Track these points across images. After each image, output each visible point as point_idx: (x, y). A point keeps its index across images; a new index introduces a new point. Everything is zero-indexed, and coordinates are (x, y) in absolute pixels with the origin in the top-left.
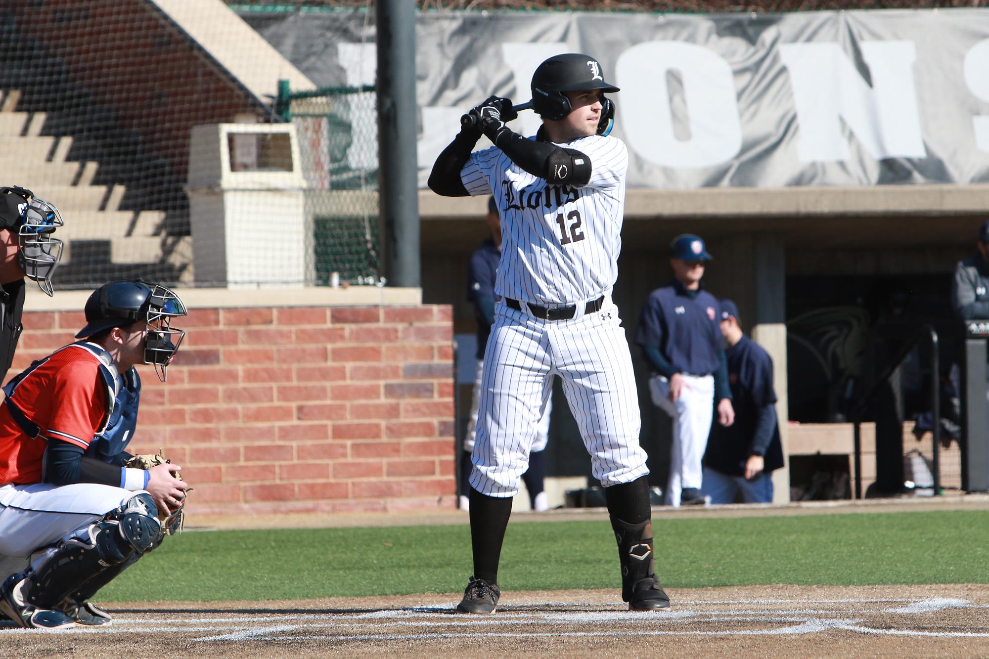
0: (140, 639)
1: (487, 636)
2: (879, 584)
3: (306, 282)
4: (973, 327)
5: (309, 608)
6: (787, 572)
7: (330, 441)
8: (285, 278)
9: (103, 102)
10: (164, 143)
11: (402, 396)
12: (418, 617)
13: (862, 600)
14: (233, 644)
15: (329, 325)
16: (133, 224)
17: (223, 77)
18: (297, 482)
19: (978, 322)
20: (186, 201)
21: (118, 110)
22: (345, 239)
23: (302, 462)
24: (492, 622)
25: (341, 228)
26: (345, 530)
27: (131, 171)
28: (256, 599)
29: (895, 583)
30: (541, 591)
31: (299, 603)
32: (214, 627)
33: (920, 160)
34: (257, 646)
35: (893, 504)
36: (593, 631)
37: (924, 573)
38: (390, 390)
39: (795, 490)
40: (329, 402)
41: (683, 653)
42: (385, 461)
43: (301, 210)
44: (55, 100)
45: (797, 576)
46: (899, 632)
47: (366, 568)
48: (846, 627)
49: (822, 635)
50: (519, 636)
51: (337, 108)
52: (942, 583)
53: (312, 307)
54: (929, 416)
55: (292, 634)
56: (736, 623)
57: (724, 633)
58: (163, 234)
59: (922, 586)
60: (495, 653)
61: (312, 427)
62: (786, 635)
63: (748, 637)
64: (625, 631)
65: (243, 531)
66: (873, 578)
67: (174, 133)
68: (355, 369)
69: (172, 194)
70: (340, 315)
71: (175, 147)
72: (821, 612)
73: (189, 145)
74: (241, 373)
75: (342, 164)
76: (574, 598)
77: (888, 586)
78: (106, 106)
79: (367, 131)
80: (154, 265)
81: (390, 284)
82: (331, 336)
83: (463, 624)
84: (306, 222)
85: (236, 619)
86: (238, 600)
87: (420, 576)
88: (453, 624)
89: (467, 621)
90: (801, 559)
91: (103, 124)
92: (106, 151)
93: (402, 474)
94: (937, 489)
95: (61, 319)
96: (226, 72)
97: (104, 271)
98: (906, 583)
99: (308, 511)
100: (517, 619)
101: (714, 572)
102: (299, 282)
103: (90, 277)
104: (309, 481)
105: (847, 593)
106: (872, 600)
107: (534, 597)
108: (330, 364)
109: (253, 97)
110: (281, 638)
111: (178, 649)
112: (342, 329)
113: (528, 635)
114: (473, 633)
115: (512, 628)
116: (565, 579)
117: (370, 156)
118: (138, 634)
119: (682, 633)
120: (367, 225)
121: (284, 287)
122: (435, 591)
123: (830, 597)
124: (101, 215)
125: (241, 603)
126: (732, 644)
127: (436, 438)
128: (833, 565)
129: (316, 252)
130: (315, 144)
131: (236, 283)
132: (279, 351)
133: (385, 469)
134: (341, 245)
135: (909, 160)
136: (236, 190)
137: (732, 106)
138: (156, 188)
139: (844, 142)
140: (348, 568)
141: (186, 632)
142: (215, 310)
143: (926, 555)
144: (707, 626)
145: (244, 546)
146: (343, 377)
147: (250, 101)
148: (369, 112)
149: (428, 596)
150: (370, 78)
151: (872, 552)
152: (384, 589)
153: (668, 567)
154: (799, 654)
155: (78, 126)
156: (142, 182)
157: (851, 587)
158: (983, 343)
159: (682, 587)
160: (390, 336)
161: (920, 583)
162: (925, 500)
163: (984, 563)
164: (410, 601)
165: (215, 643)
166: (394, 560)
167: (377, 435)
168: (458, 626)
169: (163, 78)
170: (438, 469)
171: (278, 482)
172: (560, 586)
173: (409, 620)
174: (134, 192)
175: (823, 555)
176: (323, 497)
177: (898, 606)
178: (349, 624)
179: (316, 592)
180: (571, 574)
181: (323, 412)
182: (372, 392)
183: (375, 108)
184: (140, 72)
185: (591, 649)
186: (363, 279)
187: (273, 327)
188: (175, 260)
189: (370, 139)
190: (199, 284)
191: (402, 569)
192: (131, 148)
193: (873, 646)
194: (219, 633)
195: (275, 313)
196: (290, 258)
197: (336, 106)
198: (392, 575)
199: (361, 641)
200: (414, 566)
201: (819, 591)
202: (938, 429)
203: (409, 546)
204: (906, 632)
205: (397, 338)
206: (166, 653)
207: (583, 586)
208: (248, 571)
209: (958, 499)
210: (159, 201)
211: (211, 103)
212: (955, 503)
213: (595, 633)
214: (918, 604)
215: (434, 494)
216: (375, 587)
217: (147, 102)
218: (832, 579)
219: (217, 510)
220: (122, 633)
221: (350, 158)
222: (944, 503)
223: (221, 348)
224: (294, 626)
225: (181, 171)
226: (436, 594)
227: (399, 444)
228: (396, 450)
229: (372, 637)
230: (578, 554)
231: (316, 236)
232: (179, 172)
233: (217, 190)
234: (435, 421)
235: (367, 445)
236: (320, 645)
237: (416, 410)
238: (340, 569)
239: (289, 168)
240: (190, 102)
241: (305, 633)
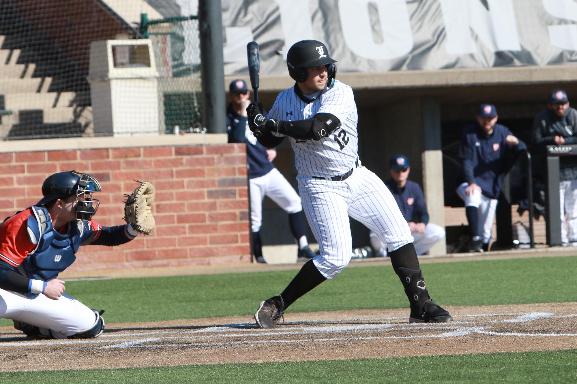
0: (66, 348)
1: (270, 342)
2: (500, 304)
3: (160, 132)
4: (551, 149)
5: (165, 327)
6: (446, 298)
7: (176, 224)
8: (147, 130)
9: (37, 29)
10: (74, 52)
11: (217, 197)
12: (230, 331)
13: (490, 315)
14: (121, 350)
15: (174, 157)
16: (57, 100)
17: (108, 12)
18: (157, 249)
19: (554, 146)
20: (88, 86)
21: (46, 34)
22: (182, 106)
23: (160, 237)
24: (273, 334)
25: (179, 100)
26: (186, 277)
27: (55, 69)
28: (135, 321)
29: (509, 303)
30: (302, 313)
31: (159, 324)
32: (110, 340)
33: (518, 52)
34: (135, 351)
35: (507, 254)
36: (332, 337)
37: (526, 297)
38: (211, 194)
39: (449, 246)
40: (174, 202)
41: (385, 350)
42: (208, 235)
43: (156, 90)
44: (9, 29)
45: (451, 300)
46: (512, 334)
47: (199, 301)
48: (481, 332)
49: (467, 337)
50: (289, 342)
51: (176, 29)
52: (536, 303)
53: (164, 146)
54: (527, 201)
55: (156, 343)
56: (416, 331)
57: (410, 337)
58: (75, 106)
59: (525, 305)
60: (275, 352)
61: (165, 217)
62: (445, 338)
63: (423, 339)
64: (352, 337)
65: (126, 279)
66: (496, 300)
67: (80, 46)
68: (190, 183)
69: (79, 82)
70: (180, 150)
71: (80, 54)
72: (466, 323)
73: (89, 53)
74: (122, 186)
75: (180, 61)
76: (321, 317)
77: (505, 306)
78: (39, 32)
79: (194, 43)
80: (70, 124)
81: (209, 131)
82: (175, 163)
83: (256, 335)
84: (159, 97)
85: (123, 335)
86: (124, 322)
87: (230, 305)
88: (250, 335)
89: (258, 333)
90: (454, 289)
91: (37, 42)
92: (40, 58)
93: (218, 243)
94: (532, 244)
95: (16, 157)
96: (110, 10)
97: (41, 128)
98: (515, 303)
99: (164, 266)
100: (288, 331)
101: (403, 299)
102: (156, 132)
103: (33, 132)
104: (164, 248)
105: (481, 310)
106: (496, 315)
107: (297, 317)
108: (175, 179)
109: (126, 24)
110: (149, 346)
111: (89, 354)
112: (182, 159)
113: (295, 341)
114: (262, 340)
115: (285, 337)
116: (315, 305)
117: (196, 57)
118: (65, 345)
119: (385, 338)
120: (195, 97)
121: (147, 135)
122: (239, 314)
123: (471, 313)
124: (38, 95)
125: (126, 324)
126: (414, 344)
127: (238, 222)
128: (472, 293)
129: (165, 114)
130: (163, 51)
131: (118, 133)
132: (145, 173)
133: (208, 240)
134: (180, 109)
135: (511, 52)
136: (117, 79)
137: (407, 24)
138: (70, 79)
139: (473, 43)
140: (188, 301)
141: (94, 343)
142: (107, 149)
143: (527, 285)
144: (399, 333)
145: (126, 289)
146: (183, 187)
147: (124, 26)
148: (195, 31)
149: (235, 318)
150: (195, 11)
151: (495, 284)
152: (209, 314)
153: (376, 296)
154: (454, 349)
155: (23, 44)
156: (62, 75)
157: (483, 306)
158: (557, 158)
159: (384, 309)
160: (209, 162)
161: (523, 303)
162: (525, 251)
163: (561, 290)
164: (225, 321)
165: (110, 350)
166: (215, 295)
167: (204, 221)
168: (253, 336)
169: (72, 15)
170: (239, 239)
171: (146, 249)
172: (313, 310)
173: (224, 333)
174: (57, 81)
175: (467, 287)
176: (173, 257)
177: (511, 318)
178: (190, 336)
179: (169, 316)
180: (319, 302)
181: (171, 208)
182: (200, 195)
183: (198, 29)
184: (58, 11)
185: (332, 348)
186: (193, 129)
187: (141, 159)
188: (82, 121)
189: (195, 47)
190: (97, 134)
191: (220, 301)
192: (54, 56)
193: (497, 343)
194: (113, 344)
195: (142, 150)
196: (150, 118)
197: (175, 28)
198: (214, 305)
199: (196, 347)
200: (227, 299)
201: (464, 309)
202: (532, 209)
203: (224, 286)
204: (516, 334)
205: (214, 163)
206: (82, 357)
207: (326, 309)
208: (129, 303)
209: (544, 250)
210: (72, 86)
211: (101, 28)
212: (543, 252)
213: (334, 339)
214: (522, 316)
215: (238, 254)
216: (204, 313)
217: (63, 29)
218: (472, 302)
219: (110, 266)
220: (56, 344)
221: (184, 58)
222: (536, 252)
223: (110, 172)
224: (157, 339)
225: (85, 68)
226: (240, 316)
227: (216, 226)
228: (215, 229)
229: (203, 344)
230: (323, 289)
231: (165, 104)
232: (83, 69)
233: (106, 79)
234: (237, 211)
235: (198, 227)
236: (172, 349)
237: (226, 205)
238: (183, 302)
239: (148, 65)
240: (89, 28)
241: (163, 342)
